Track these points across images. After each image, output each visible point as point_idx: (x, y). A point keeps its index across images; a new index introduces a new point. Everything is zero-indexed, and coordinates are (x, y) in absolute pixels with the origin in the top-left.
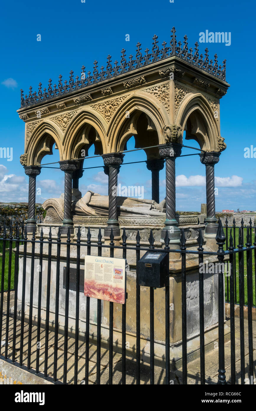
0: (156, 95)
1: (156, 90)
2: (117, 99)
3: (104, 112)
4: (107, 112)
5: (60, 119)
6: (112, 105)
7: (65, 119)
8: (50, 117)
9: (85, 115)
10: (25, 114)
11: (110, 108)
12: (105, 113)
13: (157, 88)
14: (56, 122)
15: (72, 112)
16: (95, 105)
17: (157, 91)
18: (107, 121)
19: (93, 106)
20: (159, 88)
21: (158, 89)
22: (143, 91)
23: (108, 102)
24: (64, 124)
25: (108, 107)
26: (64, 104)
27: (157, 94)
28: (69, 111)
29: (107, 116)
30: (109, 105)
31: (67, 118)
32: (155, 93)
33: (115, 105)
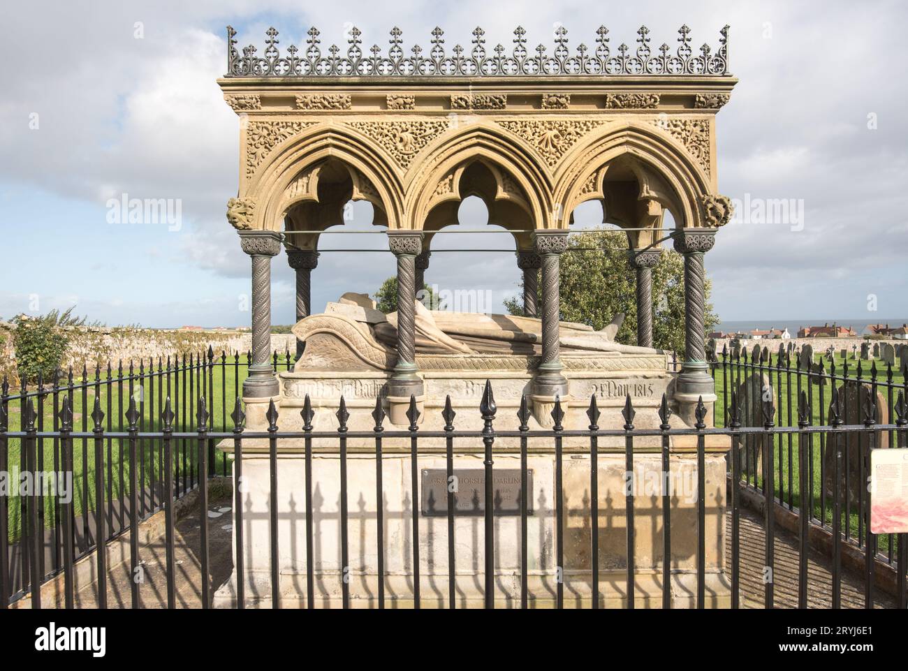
0: (676, 135)
1: (675, 126)
2: (575, 122)
3: (537, 142)
4: (544, 143)
5: (385, 131)
6: (560, 131)
7: (408, 136)
8: (350, 119)
9: (478, 137)
10: (257, 94)
11: (556, 136)
12: (540, 143)
13: (679, 123)
14: (371, 137)
15: (432, 123)
16: (509, 122)
17: (678, 129)
18: (548, 163)
19: (503, 122)
20: (685, 124)
21: (683, 127)
22: (646, 121)
23: (550, 123)
24: (400, 146)
25: (550, 134)
26: (414, 100)
27: (679, 134)
28: (423, 119)
29: (547, 152)
30: (550, 129)
31: (413, 133)
32: (673, 133)
33: (570, 134)
